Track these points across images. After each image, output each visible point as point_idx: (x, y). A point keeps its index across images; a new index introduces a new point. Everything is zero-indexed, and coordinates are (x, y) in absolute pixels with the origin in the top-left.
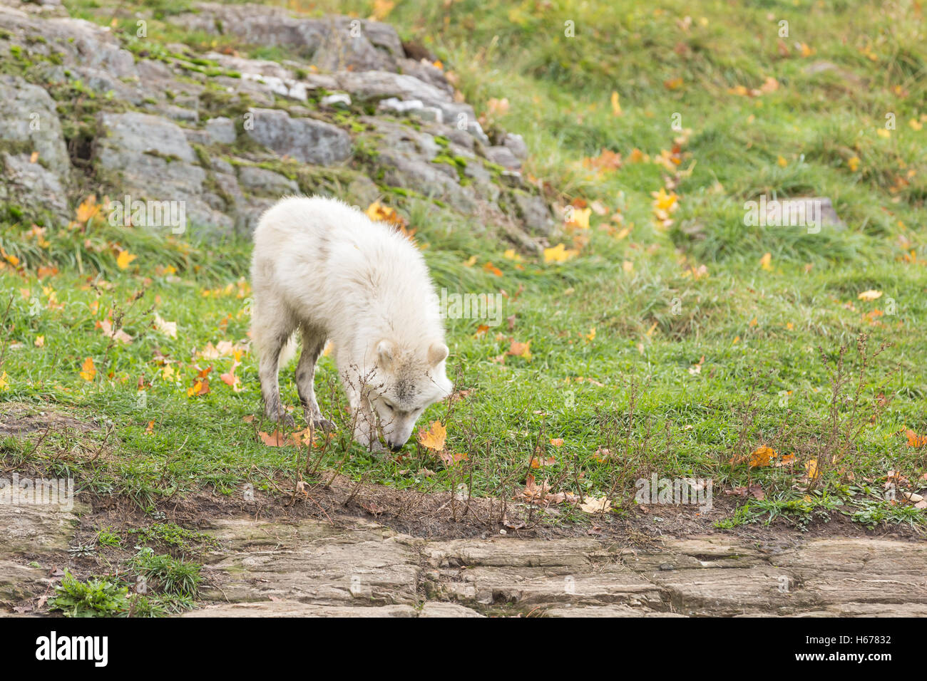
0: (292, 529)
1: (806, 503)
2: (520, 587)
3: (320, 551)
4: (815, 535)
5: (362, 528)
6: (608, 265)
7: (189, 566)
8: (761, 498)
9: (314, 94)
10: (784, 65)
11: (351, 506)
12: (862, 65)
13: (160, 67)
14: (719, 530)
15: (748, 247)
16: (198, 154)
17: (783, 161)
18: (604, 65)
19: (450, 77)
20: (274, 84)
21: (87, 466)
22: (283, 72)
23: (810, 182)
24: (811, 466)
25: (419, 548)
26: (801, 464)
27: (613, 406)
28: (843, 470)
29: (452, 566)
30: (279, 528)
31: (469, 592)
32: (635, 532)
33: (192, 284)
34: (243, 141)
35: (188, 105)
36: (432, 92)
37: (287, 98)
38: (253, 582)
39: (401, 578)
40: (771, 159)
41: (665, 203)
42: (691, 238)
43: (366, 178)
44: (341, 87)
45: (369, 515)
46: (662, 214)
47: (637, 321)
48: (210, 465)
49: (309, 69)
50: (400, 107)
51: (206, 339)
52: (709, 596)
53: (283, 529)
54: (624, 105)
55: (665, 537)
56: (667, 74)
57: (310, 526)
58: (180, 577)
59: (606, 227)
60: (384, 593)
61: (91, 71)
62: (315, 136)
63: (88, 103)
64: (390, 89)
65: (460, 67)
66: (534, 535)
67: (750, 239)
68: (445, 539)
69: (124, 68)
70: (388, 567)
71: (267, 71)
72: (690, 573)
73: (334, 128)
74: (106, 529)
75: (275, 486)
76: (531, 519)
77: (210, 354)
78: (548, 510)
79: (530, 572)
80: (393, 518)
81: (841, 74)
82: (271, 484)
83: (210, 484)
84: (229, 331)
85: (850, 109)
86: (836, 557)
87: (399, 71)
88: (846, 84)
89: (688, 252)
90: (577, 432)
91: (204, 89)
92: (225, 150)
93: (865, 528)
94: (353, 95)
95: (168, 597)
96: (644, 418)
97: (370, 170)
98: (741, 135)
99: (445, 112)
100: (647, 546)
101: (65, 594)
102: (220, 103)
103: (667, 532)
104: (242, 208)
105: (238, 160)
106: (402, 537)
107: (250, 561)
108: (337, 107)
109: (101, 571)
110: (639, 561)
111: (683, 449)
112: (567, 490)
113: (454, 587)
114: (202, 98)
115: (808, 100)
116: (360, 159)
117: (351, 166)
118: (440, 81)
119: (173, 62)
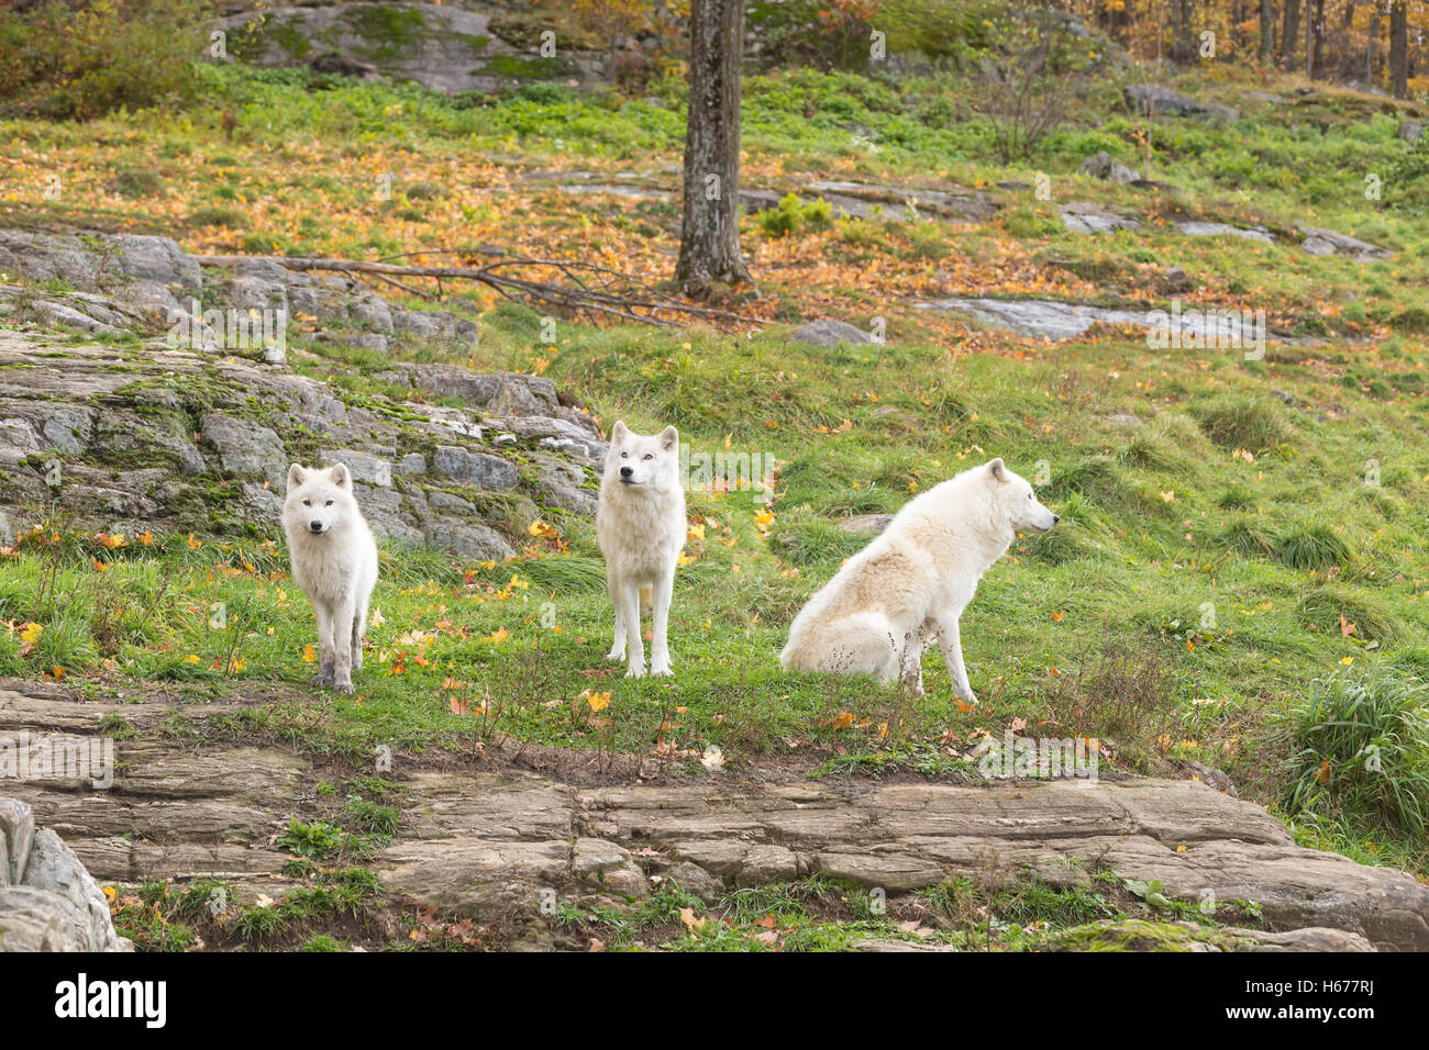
0: (472, 781)
1: (879, 757)
2: (653, 825)
3: (494, 798)
4: (886, 783)
5: (527, 779)
6: (721, 568)
7: (391, 810)
8: (843, 754)
9: (487, 434)
10: (857, 410)
11: (519, 762)
12: (918, 410)
13: (367, 413)
14: (811, 779)
15: (830, 553)
16: (396, 481)
17: (856, 485)
18: (716, 409)
19: (595, 419)
20: (455, 426)
21: (309, 731)
22: (463, 417)
23: (878, 502)
24: (883, 727)
25: (573, 794)
26: (875, 726)
27: (724, 680)
28: (907, 732)
29: (599, 809)
30: (461, 780)
31: (613, 829)
32: (744, 781)
33: (392, 585)
34: (431, 471)
35: (387, 443)
36: (581, 432)
37: (466, 437)
38: (441, 823)
39: (559, 819)
40: (847, 483)
41: (765, 519)
42: (786, 546)
43: (529, 501)
44: (510, 429)
45: (533, 769)
46: (763, 527)
47: (744, 613)
48: (406, 730)
49: (485, 415)
50: (556, 443)
51: (403, 629)
52: (803, 831)
53: (465, 781)
54: (733, 442)
55: (767, 785)
56: (765, 417)
57: (486, 778)
58: (383, 819)
59: (719, 538)
60: (545, 831)
61: (311, 417)
62: (489, 467)
63: (309, 442)
64: (548, 429)
65: (602, 412)
66: (663, 784)
67: (833, 547)
68: (593, 787)
69: (338, 414)
70: (548, 810)
71: (450, 416)
72: (788, 813)
73: (503, 460)
74: (323, 782)
75: (458, 746)
76: (662, 771)
77: (407, 640)
78: (675, 764)
79: (661, 813)
80: (552, 770)
81: (901, 416)
82: (455, 745)
83: (407, 745)
84: (421, 622)
85: (909, 444)
86: (901, 800)
87: (555, 416)
88: (905, 424)
89: (784, 557)
90: (698, 701)
91: (401, 430)
92: (418, 479)
93: (927, 777)
94: (519, 434)
95: (373, 835)
96: (751, 691)
97: (533, 493)
98: (823, 465)
99: (591, 447)
100: (753, 792)
101: (291, 834)
102: (414, 442)
103: (769, 781)
104: (432, 525)
105: (428, 487)
106: (559, 786)
107: (439, 806)
108: (506, 443)
109: (320, 815)
110: (747, 804)
111: (782, 714)
112: (690, 748)
113: (601, 826)
114: (399, 437)
115: (876, 436)
116: (525, 485)
117: (517, 490)
118: (587, 424)
119: (376, 409)
